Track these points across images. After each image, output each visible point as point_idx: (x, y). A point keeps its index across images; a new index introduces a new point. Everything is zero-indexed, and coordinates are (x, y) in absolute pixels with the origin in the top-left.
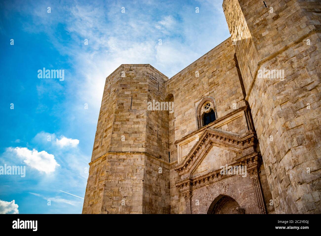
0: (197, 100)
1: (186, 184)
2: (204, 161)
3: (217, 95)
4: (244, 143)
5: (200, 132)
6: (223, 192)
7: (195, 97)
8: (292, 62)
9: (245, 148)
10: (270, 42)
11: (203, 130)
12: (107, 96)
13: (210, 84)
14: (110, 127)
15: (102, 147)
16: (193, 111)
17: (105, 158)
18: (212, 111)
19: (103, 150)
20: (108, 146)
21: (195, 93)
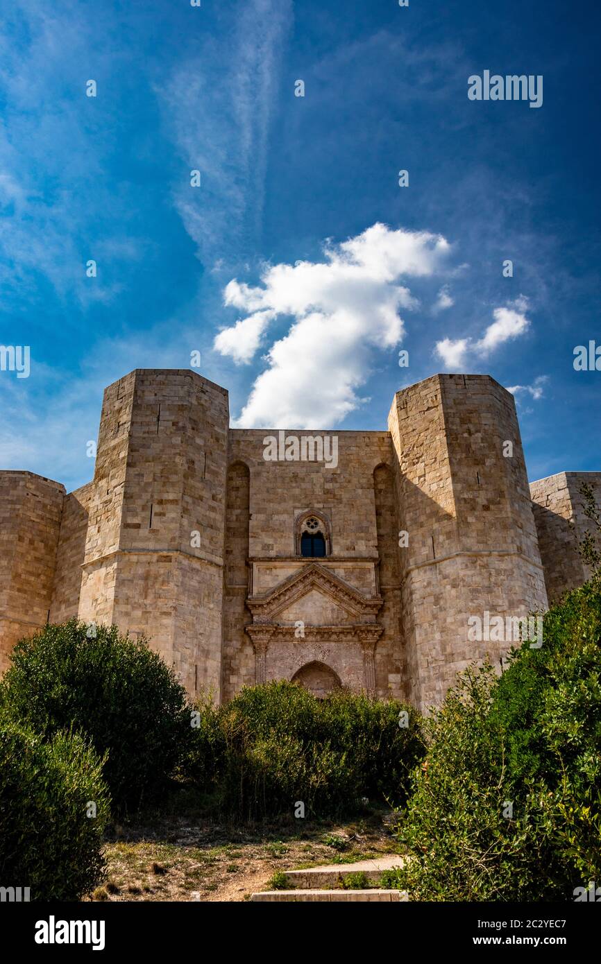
0: (297, 504)
1: (267, 631)
2: (295, 606)
3: (337, 518)
4: (367, 606)
5: (300, 561)
6: (320, 658)
7: (295, 498)
8: (490, 574)
9: (366, 614)
10: (474, 534)
11: (306, 561)
12: (147, 419)
13: (327, 492)
14: (174, 502)
15: (154, 531)
16: (289, 520)
17: (168, 559)
18: (319, 535)
19: (158, 541)
20: (173, 539)
21: (297, 491)
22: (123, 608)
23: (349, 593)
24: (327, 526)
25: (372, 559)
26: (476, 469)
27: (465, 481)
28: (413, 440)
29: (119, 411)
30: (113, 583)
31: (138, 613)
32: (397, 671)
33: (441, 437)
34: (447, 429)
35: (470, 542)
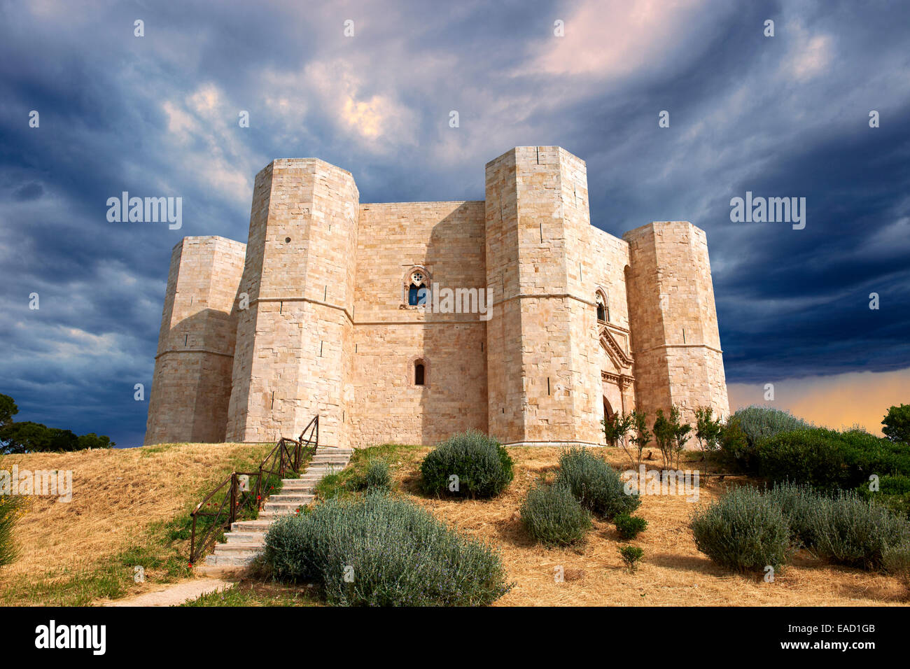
4: (627, 362)
12: (570, 193)
13: (606, 276)
14: (590, 265)
18: (602, 306)
19: (586, 293)
23: (618, 351)
24: (606, 301)
25: (628, 332)
28: (667, 260)
29: (543, 175)
33: (690, 266)
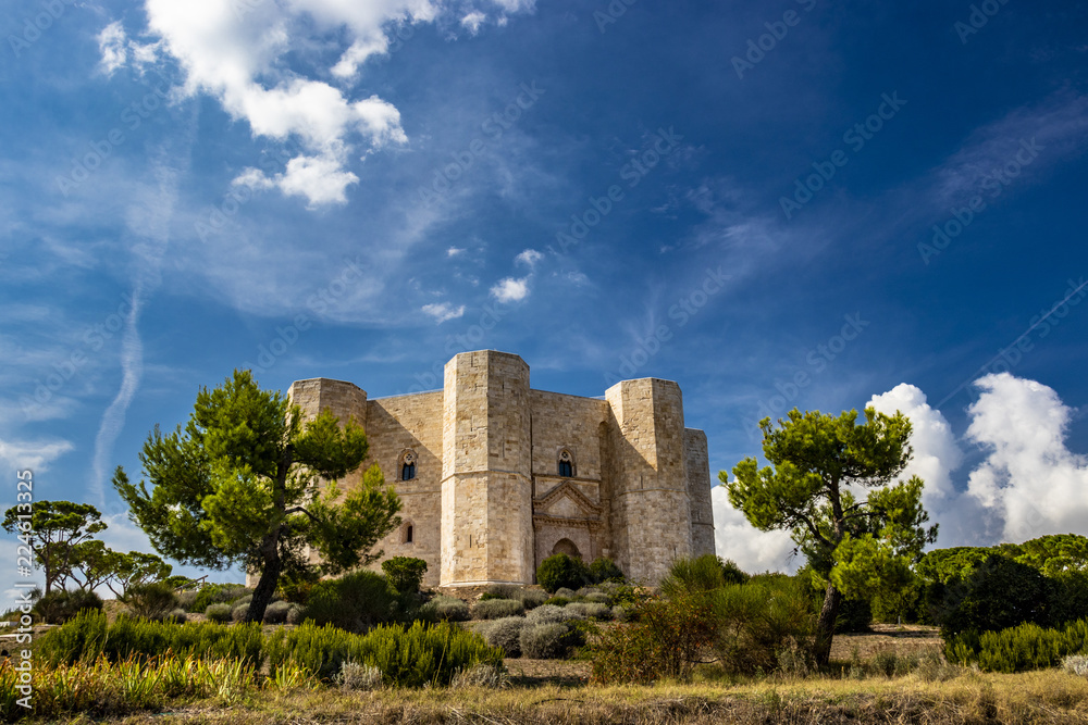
0: (557, 442)
1: (543, 519)
2: (556, 504)
3: (579, 453)
4: (593, 508)
5: (559, 478)
6: (568, 537)
8: (672, 502)
9: (593, 513)
10: (666, 478)
11: (563, 479)
12: (497, 387)
13: (574, 436)
14: (516, 442)
15: (506, 460)
16: (553, 452)
17: (515, 478)
18: (568, 462)
19: (508, 466)
20: (516, 466)
21: (558, 434)
22: (492, 505)
23: (586, 500)
24: (573, 458)
25: (599, 481)
26: (668, 440)
27: (662, 447)
28: (632, 415)
29: (475, 375)
30: (486, 489)
31: (501, 508)
32: (607, 547)
33: (650, 419)
34: (654, 414)
35: (663, 482)
